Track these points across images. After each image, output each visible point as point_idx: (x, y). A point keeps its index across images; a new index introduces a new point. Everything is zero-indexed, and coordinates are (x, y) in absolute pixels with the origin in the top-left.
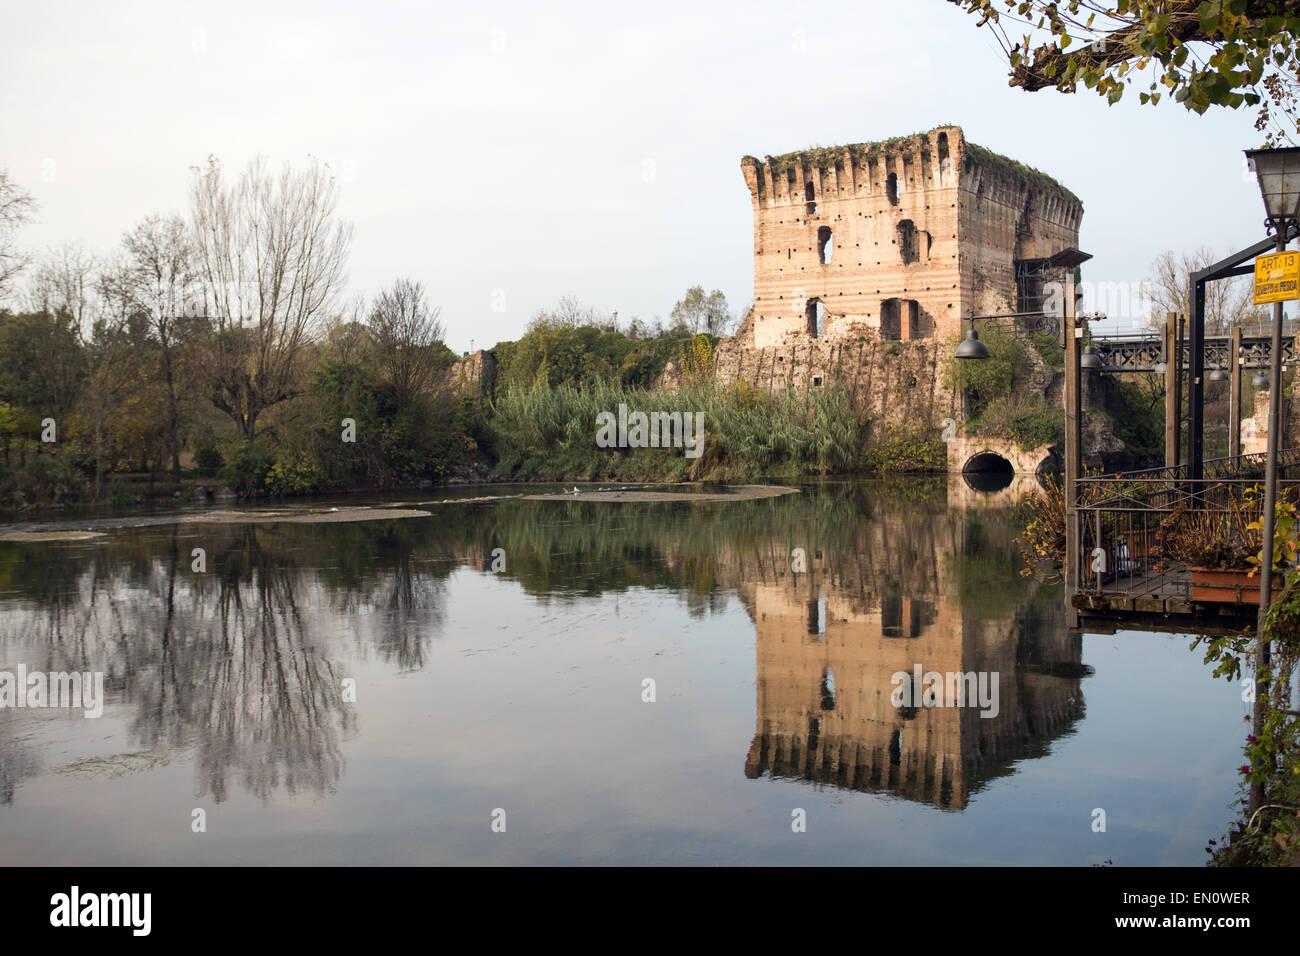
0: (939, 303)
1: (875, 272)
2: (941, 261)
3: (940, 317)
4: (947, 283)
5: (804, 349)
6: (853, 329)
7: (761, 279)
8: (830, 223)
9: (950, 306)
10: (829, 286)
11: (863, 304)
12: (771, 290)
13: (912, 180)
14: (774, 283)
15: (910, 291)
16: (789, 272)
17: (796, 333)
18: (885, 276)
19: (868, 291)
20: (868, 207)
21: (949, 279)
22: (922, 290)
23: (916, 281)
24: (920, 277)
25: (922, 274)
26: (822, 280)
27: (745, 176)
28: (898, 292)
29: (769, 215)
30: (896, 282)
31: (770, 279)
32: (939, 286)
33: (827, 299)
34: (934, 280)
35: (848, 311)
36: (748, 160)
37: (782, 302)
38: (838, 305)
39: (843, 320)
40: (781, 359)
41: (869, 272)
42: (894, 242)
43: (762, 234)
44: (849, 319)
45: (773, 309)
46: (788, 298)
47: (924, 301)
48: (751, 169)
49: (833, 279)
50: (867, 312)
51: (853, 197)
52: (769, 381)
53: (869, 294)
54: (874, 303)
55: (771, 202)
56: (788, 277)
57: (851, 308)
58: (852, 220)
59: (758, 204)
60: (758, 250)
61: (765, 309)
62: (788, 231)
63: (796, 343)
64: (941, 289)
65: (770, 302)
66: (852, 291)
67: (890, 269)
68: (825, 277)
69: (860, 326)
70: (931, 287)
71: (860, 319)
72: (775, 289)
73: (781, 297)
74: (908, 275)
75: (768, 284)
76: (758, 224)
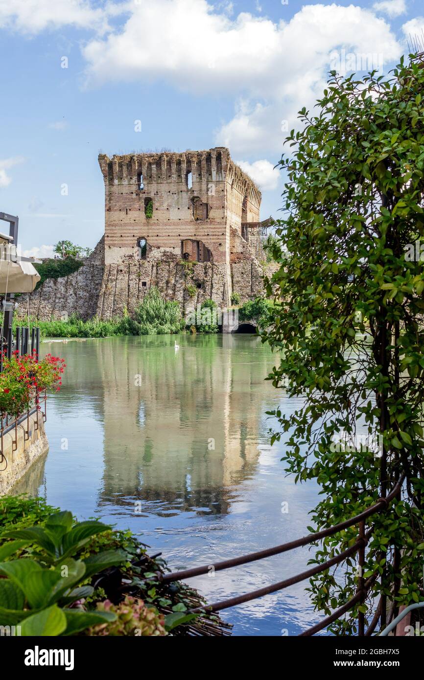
0: (214, 243)
1: (178, 225)
2: (216, 220)
3: (215, 250)
4: (219, 232)
5: (135, 265)
6: (164, 255)
7: (109, 225)
8: (152, 195)
9: (220, 244)
10: (150, 231)
11: (171, 242)
12: (115, 231)
13: (199, 175)
14: (117, 228)
15: (198, 236)
16: (126, 222)
17: (131, 257)
18: (184, 227)
19: (174, 234)
20: (173, 188)
21: (220, 230)
22: (205, 235)
23: (201, 230)
24: (203, 228)
25: (205, 227)
26: (146, 228)
27: (101, 166)
28: (191, 236)
29: (115, 189)
30: (189, 231)
31: (115, 225)
32: (214, 234)
33: (149, 238)
34: (212, 230)
35: (162, 245)
36: (102, 158)
37: (122, 238)
38: (156, 242)
39: (159, 250)
40: (121, 271)
41: (174, 225)
42: (189, 208)
43: (110, 200)
44: (162, 249)
45: (116, 242)
46: (125, 236)
47: (205, 241)
48: (104, 162)
49: (153, 227)
50: (172, 246)
51: (165, 182)
52: (114, 283)
53: (174, 236)
54: (176, 241)
55: (116, 182)
56: (126, 225)
57: (163, 243)
58: (165, 195)
59: (108, 182)
60: (107, 208)
61: (111, 242)
62: (126, 198)
63: (130, 262)
64: (215, 235)
65: (114, 239)
66: (164, 234)
67: (186, 223)
68: (148, 226)
69: (168, 254)
70: (210, 234)
71: (168, 249)
72: (118, 231)
73: (121, 236)
74: (197, 227)
75: (114, 228)
76: (107, 193)
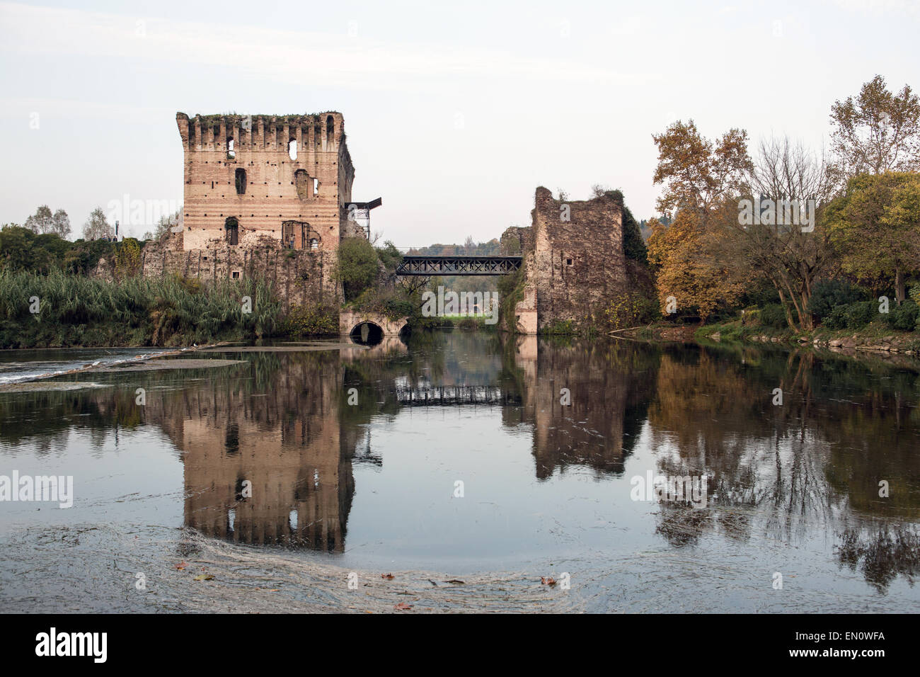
0: (324, 226)
1: (279, 202)
2: (326, 198)
3: (324, 234)
4: (330, 213)
5: (223, 252)
6: (261, 240)
7: (189, 201)
8: (246, 166)
9: (331, 228)
10: (244, 210)
11: (268, 223)
12: (198, 209)
13: (306, 144)
14: (200, 205)
15: (303, 216)
16: (212, 198)
17: (217, 241)
18: (286, 206)
19: (273, 215)
20: (274, 158)
21: (331, 211)
22: (313, 217)
23: (309, 210)
24: (311, 208)
25: (313, 206)
26: (238, 205)
27: (179, 127)
28: (296, 217)
29: (197, 156)
30: (292, 211)
31: (198, 202)
32: (324, 215)
33: (242, 218)
34: (320, 211)
35: (258, 227)
36: (181, 116)
37: (206, 218)
38: (251, 223)
39: (254, 233)
40: (206, 258)
41: (274, 202)
42: (292, 183)
43: (191, 169)
44: (258, 233)
45: (199, 223)
46: (211, 216)
47: (313, 223)
48: (184, 122)
49: (247, 205)
50: (272, 228)
51: (263, 150)
52: (197, 273)
53: (274, 217)
54: (277, 223)
55: (199, 147)
56: (211, 201)
57: (260, 225)
58: (262, 166)
59: (188, 148)
60: (187, 180)
61: (192, 223)
62: (212, 169)
63: (217, 248)
64: (326, 217)
65: (196, 218)
66: (261, 214)
67: (290, 201)
68: (240, 203)
69: (267, 238)
70: (319, 215)
71: (265, 233)
72: (201, 209)
73: (206, 215)
74: (302, 206)
75: (196, 205)
76: (187, 161)
